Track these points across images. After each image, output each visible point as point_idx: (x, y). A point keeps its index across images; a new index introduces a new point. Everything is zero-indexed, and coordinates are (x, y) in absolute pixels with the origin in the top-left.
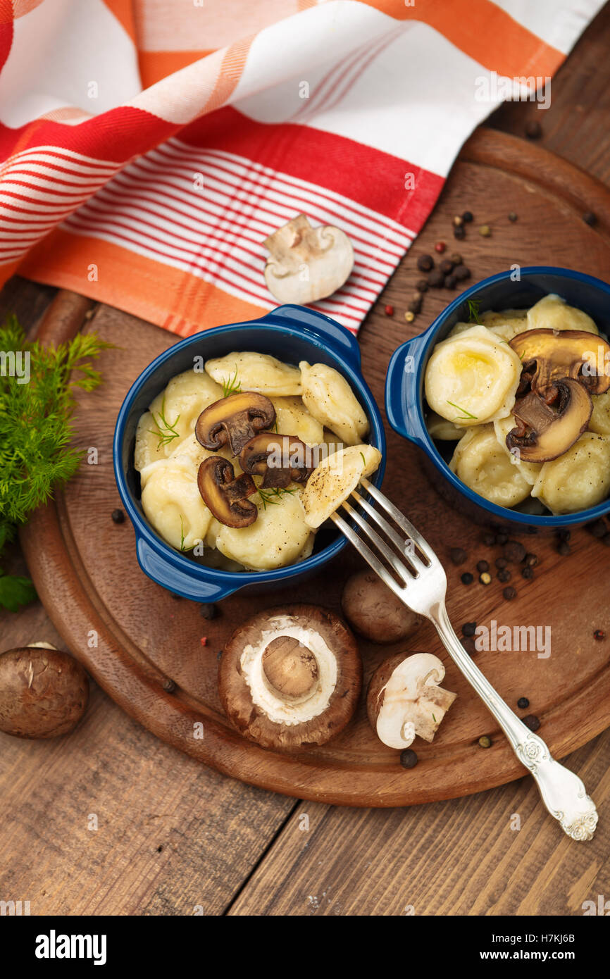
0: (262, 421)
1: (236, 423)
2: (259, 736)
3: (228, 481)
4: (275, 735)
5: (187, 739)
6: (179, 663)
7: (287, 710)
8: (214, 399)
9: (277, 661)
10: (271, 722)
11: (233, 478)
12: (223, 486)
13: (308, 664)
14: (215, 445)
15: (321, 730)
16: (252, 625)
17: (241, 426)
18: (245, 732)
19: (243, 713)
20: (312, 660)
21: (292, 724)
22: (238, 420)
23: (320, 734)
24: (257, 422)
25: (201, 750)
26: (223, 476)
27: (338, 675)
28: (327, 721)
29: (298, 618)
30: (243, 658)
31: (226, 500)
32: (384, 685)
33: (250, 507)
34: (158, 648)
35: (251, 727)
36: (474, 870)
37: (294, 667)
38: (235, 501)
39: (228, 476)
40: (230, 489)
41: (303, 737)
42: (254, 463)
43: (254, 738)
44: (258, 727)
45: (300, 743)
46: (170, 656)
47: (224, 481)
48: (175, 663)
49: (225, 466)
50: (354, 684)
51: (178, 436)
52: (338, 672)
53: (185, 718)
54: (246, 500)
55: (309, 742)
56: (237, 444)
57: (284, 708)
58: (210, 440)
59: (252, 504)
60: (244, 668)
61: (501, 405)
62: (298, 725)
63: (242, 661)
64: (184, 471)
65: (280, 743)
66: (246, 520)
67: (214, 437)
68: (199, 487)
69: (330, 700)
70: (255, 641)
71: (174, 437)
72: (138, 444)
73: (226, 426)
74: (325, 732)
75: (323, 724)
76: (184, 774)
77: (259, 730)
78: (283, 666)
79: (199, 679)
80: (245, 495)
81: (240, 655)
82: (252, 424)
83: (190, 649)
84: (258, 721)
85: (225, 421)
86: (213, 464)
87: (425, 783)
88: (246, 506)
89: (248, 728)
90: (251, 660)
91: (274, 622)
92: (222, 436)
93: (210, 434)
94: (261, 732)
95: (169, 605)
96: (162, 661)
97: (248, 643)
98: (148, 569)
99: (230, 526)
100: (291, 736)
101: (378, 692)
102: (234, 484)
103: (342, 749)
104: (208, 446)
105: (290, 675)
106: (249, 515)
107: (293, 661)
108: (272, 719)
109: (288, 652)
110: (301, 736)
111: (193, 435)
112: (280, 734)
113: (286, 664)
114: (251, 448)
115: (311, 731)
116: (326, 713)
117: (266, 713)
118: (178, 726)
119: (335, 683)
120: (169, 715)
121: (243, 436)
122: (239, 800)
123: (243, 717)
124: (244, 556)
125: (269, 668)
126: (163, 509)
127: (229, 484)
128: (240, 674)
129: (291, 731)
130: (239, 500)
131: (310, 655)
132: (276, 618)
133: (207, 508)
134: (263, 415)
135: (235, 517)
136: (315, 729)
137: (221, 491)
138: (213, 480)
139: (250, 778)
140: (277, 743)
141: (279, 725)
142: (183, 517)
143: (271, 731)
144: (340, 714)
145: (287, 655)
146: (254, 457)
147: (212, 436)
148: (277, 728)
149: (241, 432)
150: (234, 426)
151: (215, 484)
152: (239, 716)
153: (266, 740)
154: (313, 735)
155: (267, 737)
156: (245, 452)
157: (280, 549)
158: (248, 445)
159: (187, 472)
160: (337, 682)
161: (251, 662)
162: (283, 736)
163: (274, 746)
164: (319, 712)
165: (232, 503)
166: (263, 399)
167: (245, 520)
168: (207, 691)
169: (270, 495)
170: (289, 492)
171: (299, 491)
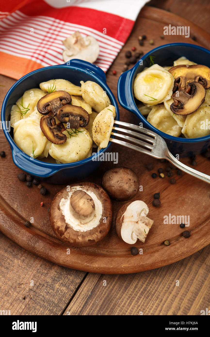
0: (66, 101)
1: (55, 103)
2: (69, 237)
3: (53, 125)
4: (76, 237)
5: (36, 246)
6: (31, 214)
7: (81, 225)
9: (77, 201)
10: (74, 231)
11: (55, 124)
12: (51, 127)
13: (90, 202)
14: (46, 111)
15: (97, 234)
16: (64, 190)
17: (57, 104)
18: (63, 236)
19: (61, 227)
20: (92, 201)
21: (84, 231)
22: (56, 102)
23: (96, 236)
24: (64, 102)
25: (42, 251)
26: (51, 123)
27: (103, 210)
28: (99, 230)
29: (84, 186)
30: (61, 204)
31: (53, 133)
32: (123, 214)
33: (64, 136)
34: (22, 208)
35: (65, 233)
36: (165, 302)
37: (84, 204)
38: (57, 133)
39: (53, 123)
40: (54, 128)
41: (89, 237)
42: (63, 117)
43: (67, 238)
44: (68, 233)
45: (88, 240)
46: (27, 211)
47: (52, 126)
48: (29, 214)
49: (52, 119)
50: (110, 214)
51: (30, 109)
52: (103, 209)
53: (34, 237)
54: (61, 133)
55: (92, 239)
56: (56, 110)
57: (80, 225)
58: (44, 110)
59: (64, 135)
60: (61, 208)
61: (167, 94)
62: (86, 232)
63: (60, 205)
64: (34, 122)
65: (79, 240)
66: (62, 141)
68: (41, 127)
69: (100, 221)
70: (66, 197)
71: (28, 110)
72: (12, 117)
73: (50, 104)
74: (98, 235)
75: (97, 231)
76: (34, 265)
77: (69, 234)
78: (79, 203)
79: (40, 220)
80: (61, 131)
81: (59, 203)
82: (62, 102)
83: (36, 207)
84: (68, 230)
85: (50, 102)
86: (46, 118)
87: (142, 261)
88: (62, 135)
89: (64, 234)
90: (64, 205)
91: (74, 188)
92: (49, 108)
93: (43, 107)
94: (70, 235)
95: (26, 190)
96: (24, 213)
97: (63, 197)
99: (55, 143)
100: (83, 237)
101: (120, 217)
102: (56, 126)
103: (105, 248)
104: (43, 112)
105: (82, 207)
106: (63, 139)
107: (83, 201)
108: (75, 229)
109: (81, 197)
110: (88, 237)
111: (36, 111)
112: (78, 236)
113: (80, 202)
114: (62, 111)
115: (92, 234)
116: (99, 226)
117: (72, 227)
118: (31, 241)
119: (102, 214)
120: (27, 236)
121: (58, 107)
122: (59, 275)
123: (62, 229)
124: (61, 157)
125: (73, 204)
126: (24, 139)
127: (54, 127)
128: (60, 211)
129: (83, 234)
130: (58, 133)
131: (91, 199)
132: (75, 187)
133: (45, 137)
134: (66, 99)
135: (57, 140)
136: (94, 233)
137: (50, 129)
138: (47, 124)
139: (64, 262)
140: (77, 241)
141: (78, 232)
142: (33, 142)
143: (74, 235)
144: (104, 227)
145: (81, 198)
146: (63, 115)
147: (44, 108)
148: (77, 233)
149: (57, 106)
150: (54, 104)
151: (48, 126)
152: (60, 229)
153: (72, 239)
154: (93, 236)
155: (73, 237)
156: (59, 112)
157: (77, 153)
158: (60, 109)
159: (35, 122)
160: (103, 213)
161: (64, 206)
162: (80, 237)
163: (76, 242)
164: (95, 226)
165: (55, 134)
166: (66, 93)
167: (61, 141)
168: (44, 225)
169: (72, 133)
170: (81, 132)
171: (85, 131)
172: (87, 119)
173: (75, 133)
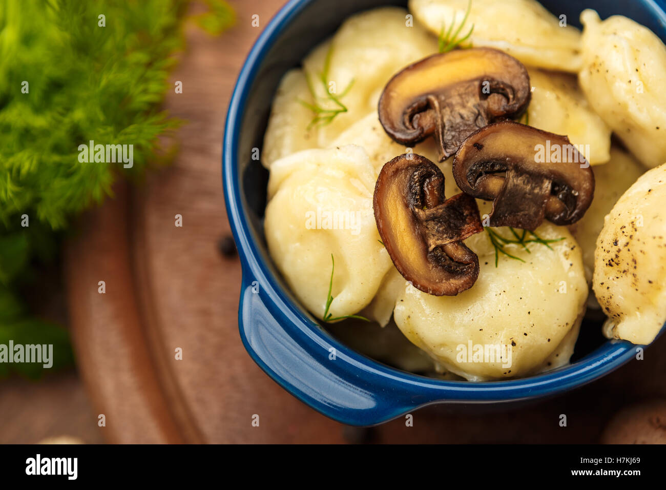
0: (504, 102)
1: (455, 100)
3: (430, 204)
8: (418, 56)
11: (441, 199)
12: (421, 213)
14: (412, 134)
17: (464, 106)
22: (460, 95)
24: (496, 103)
26: (423, 194)
31: (423, 239)
33: (467, 258)
38: (439, 242)
39: (432, 192)
40: (433, 218)
42: (480, 175)
47: (423, 204)
49: (429, 175)
51: (345, 110)
54: (460, 243)
56: (453, 137)
58: (404, 124)
59: (471, 253)
64: (351, 174)
66: (455, 282)
67: (411, 120)
68: (375, 207)
71: (337, 112)
72: (276, 121)
73: (436, 103)
80: (459, 235)
82: (485, 104)
85: (436, 94)
86: (407, 169)
88: (459, 254)
92: (426, 120)
93: (404, 113)
98: (255, 346)
99: (424, 289)
102: (441, 209)
104: (399, 135)
106: (462, 273)
111: (375, 115)
114: (478, 146)
121: (466, 125)
124: (442, 345)
126: (301, 238)
127: (433, 210)
130: (447, 242)
133: (383, 250)
134: (508, 90)
135: (435, 273)
137: (415, 220)
138: (404, 197)
142: (335, 259)
146: (483, 163)
147: (407, 118)
149: (462, 117)
150: (451, 106)
151: (407, 206)
156: (466, 153)
157: (514, 344)
158: (474, 139)
159: (356, 177)
165: (433, 246)
166: (511, 63)
167: (452, 281)
169: (507, 242)
170: (545, 242)
171: (565, 242)
172: (582, 195)
173: (521, 241)
